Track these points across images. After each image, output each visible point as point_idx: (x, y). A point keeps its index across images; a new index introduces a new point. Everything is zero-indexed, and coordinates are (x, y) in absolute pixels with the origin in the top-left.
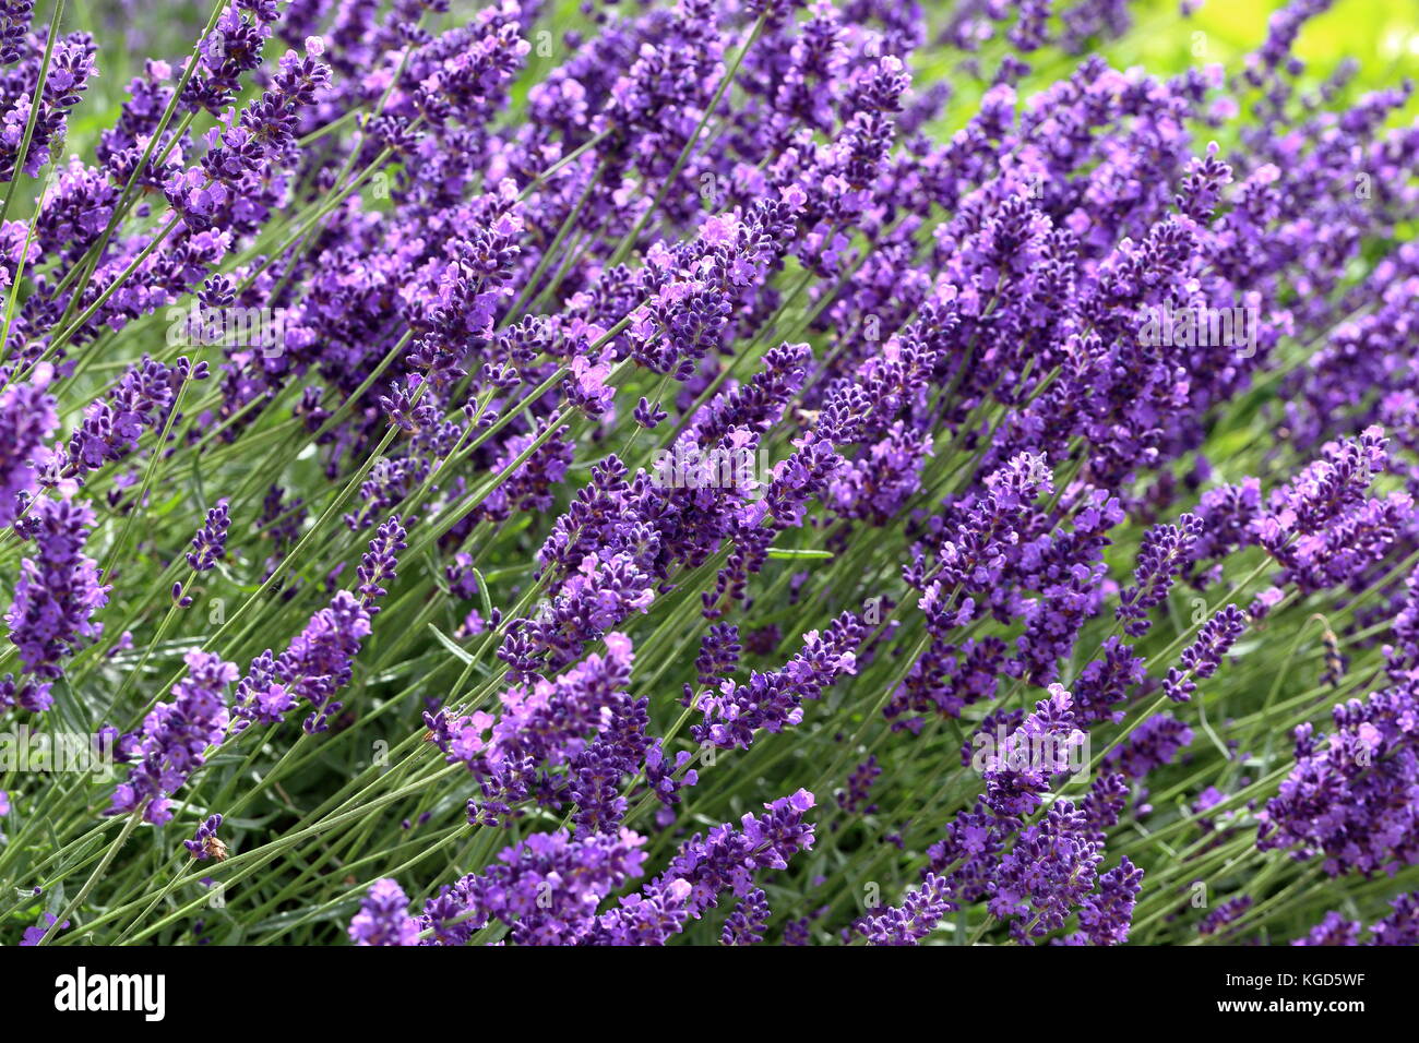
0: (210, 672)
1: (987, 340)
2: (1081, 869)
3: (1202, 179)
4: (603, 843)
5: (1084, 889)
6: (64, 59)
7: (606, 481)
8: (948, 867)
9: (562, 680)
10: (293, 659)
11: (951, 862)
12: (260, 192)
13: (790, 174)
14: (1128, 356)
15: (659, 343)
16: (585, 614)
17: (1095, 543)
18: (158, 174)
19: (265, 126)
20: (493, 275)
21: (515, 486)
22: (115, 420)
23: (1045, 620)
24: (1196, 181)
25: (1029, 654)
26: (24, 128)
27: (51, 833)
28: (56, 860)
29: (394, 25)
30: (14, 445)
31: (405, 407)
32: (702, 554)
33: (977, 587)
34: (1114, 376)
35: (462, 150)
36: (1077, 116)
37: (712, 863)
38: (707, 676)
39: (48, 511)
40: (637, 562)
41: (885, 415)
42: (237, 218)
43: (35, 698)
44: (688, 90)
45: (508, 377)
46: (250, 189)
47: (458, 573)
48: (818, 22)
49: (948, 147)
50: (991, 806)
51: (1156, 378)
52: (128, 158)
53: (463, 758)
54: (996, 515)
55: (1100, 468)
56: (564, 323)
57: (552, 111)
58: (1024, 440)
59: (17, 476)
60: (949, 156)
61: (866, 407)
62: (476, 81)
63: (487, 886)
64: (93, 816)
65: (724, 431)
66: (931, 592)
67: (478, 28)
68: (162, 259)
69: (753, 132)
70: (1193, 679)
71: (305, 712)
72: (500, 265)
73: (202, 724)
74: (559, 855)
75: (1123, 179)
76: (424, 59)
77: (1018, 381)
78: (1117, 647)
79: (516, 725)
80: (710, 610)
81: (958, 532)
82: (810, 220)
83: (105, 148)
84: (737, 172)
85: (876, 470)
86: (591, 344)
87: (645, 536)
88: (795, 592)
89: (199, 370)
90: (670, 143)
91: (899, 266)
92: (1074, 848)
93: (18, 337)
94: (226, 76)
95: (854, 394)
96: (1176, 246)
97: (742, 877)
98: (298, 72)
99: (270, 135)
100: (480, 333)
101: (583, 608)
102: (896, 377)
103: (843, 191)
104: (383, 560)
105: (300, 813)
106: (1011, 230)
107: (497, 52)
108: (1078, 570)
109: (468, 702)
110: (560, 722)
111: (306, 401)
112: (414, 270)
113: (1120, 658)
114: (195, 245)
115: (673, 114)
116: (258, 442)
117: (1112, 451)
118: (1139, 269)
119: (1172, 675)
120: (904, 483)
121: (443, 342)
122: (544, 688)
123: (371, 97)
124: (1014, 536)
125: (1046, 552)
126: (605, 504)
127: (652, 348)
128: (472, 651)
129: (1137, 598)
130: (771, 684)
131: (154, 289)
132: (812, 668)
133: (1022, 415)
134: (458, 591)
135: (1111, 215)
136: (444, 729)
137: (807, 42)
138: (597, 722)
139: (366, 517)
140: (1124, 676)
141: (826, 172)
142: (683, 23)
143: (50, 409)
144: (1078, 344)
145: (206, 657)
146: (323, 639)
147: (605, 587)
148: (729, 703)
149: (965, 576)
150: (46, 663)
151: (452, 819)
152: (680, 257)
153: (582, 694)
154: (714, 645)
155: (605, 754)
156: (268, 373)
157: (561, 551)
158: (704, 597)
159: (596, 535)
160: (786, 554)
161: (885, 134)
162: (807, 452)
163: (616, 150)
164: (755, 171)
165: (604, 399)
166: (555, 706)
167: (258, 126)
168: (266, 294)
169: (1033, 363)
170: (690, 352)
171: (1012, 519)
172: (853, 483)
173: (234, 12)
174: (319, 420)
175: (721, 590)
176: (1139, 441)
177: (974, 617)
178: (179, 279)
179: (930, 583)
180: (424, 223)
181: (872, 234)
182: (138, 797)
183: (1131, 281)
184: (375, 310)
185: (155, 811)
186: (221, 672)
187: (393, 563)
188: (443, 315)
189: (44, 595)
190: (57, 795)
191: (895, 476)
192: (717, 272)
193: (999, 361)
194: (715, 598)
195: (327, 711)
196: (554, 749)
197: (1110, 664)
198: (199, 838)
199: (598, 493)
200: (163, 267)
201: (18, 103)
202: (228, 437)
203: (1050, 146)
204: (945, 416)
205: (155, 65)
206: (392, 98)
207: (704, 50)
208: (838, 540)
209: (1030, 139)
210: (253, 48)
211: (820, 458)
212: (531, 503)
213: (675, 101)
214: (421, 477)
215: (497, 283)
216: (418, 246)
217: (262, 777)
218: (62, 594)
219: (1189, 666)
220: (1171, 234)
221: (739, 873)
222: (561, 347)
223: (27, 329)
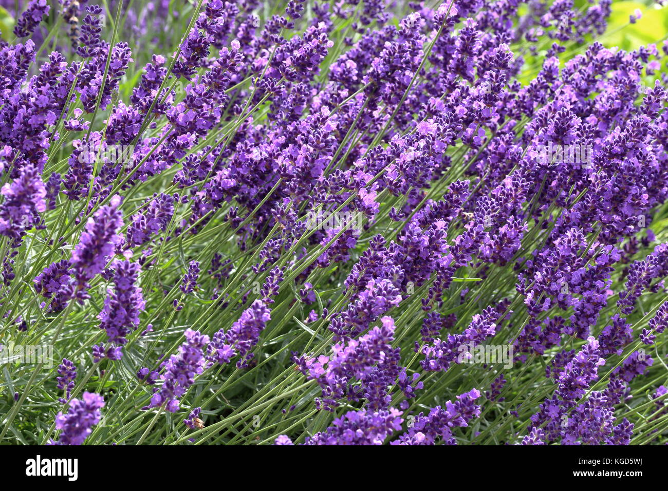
0: (196, 340)
1: (552, 177)
2: (606, 424)
3: (653, 97)
4: (383, 415)
5: (607, 433)
6: (117, 54)
7: (376, 247)
8: (541, 425)
9: (361, 339)
10: (234, 333)
11: (542, 423)
12: (208, 115)
13: (457, 100)
14: (620, 182)
15: (400, 181)
16: (369, 308)
17: (607, 270)
18: (162, 108)
19: (213, 83)
20: (323, 150)
21: (332, 251)
22: (147, 222)
23: (583, 307)
24: (650, 99)
25: (576, 324)
26: (99, 87)
27: (118, 417)
28: (121, 431)
29: (266, 36)
30: (103, 234)
31: (282, 213)
32: (421, 280)
33: (552, 293)
34: (613, 192)
35: (301, 93)
36: (589, 70)
37: (432, 425)
38: (426, 337)
39: (119, 265)
40: (394, 284)
41: (506, 212)
42: (198, 127)
43: (114, 354)
44: (407, 62)
45: (329, 199)
46: (204, 114)
47: (306, 292)
48: (467, 29)
49: (529, 87)
50: (561, 395)
51: (633, 192)
52: (147, 100)
53: (315, 377)
54: (560, 259)
55: (607, 236)
56: (353, 173)
57: (341, 75)
58: (571, 223)
59: (105, 249)
60: (529, 91)
61: (498, 209)
62: (309, 60)
63: (328, 437)
64: (137, 410)
65: (431, 222)
66: (530, 295)
67: (307, 36)
68: (164, 148)
69: (436, 82)
70: (654, 333)
71: (238, 358)
72: (326, 145)
73: (193, 364)
74: (361, 421)
75: (613, 99)
76: (282, 51)
77: (567, 196)
78: (619, 319)
79: (340, 361)
80: (425, 307)
81: (542, 267)
82: (467, 122)
83: (135, 97)
84: (430, 101)
85: (501, 239)
86: (367, 183)
87: (397, 272)
88: (462, 298)
89: (183, 199)
90: (399, 88)
91: (508, 143)
92: (602, 414)
93: (98, 186)
94: (193, 61)
95: (492, 203)
96: (642, 129)
97: (446, 431)
98: (228, 57)
99: (216, 87)
100: (317, 178)
101: (368, 305)
102: (511, 195)
103: (482, 108)
104: (273, 286)
105: (233, 407)
106: (563, 124)
107: (318, 46)
108: (598, 283)
109: (315, 351)
110: (361, 359)
111: (231, 213)
112: (281, 150)
113: (620, 324)
114: (180, 141)
115: (400, 74)
116: (209, 233)
117: (613, 227)
118: (624, 141)
119: (644, 332)
120: (515, 245)
121: (300, 182)
122: (353, 343)
123: (257, 70)
124: (569, 268)
125: (583, 275)
126: (376, 258)
127: (397, 183)
128: (314, 329)
129: (627, 296)
130: (457, 340)
131: (161, 162)
132: (477, 332)
133: (570, 212)
134: (306, 301)
135: (607, 116)
136: (304, 364)
137: (462, 38)
138: (378, 358)
139: (262, 267)
140: (622, 333)
141: (474, 99)
142: (404, 31)
143: (120, 217)
144: (596, 176)
145: (194, 333)
146: (248, 323)
147: (379, 295)
148: (438, 349)
149: (546, 288)
150: (119, 337)
151: (304, 409)
152: (408, 141)
153: (371, 346)
154: (429, 322)
155: (380, 375)
156: (214, 200)
157: (356, 280)
158: (423, 301)
159: (372, 272)
160: (459, 280)
161: (502, 80)
162: (472, 230)
163: (374, 92)
164: (439, 100)
165: (375, 208)
166: (358, 352)
167: (210, 83)
168: (212, 164)
169: (573, 187)
170: (415, 185)
171: (568, 260)
172: (490, 245)
173: (196, 30)
174: (238, 222)
175: (431, 297)
176: (625, 222)
177: (550, 307)
178: (172, 157)
179: (529, 291)
180: (285, 128)
181: (493, 129)
182: (163, 399)
183: (620, 146)
184: (263, 170)
185: (171, 406)
186: (202, 339)
187: (278, 288)
188: (300, 170)
189: (118, 305)
190: (120, 401)
191: (510, 241)
192: (427, 147)
193: (558, 186)
194: (428, 301)
195: (247, 358)
196: (358, 372)
197: (615, 327)
198: (190, 419)
199: (372, 252)
200: (164, 151)
201: (96, 76)
202: (194, 232)
203: (577, 84)
204: (533, 213)
205: (157, 57)
206: (268, 70)
207: (414, 43)
208: (483, 273)
209: (567, 82)
210: (205, 47)
211: (478, 233)
212: (340, 259)
213: (401, 68)
214: (288, 247)
215: (325, 154)
216: (282, 139)
217: (215, 391)
218: (126, 305)
219: (652, 327)
220: (639, 124)
221: (445, 429)
222: (352, 184)
223: (102, 182)
